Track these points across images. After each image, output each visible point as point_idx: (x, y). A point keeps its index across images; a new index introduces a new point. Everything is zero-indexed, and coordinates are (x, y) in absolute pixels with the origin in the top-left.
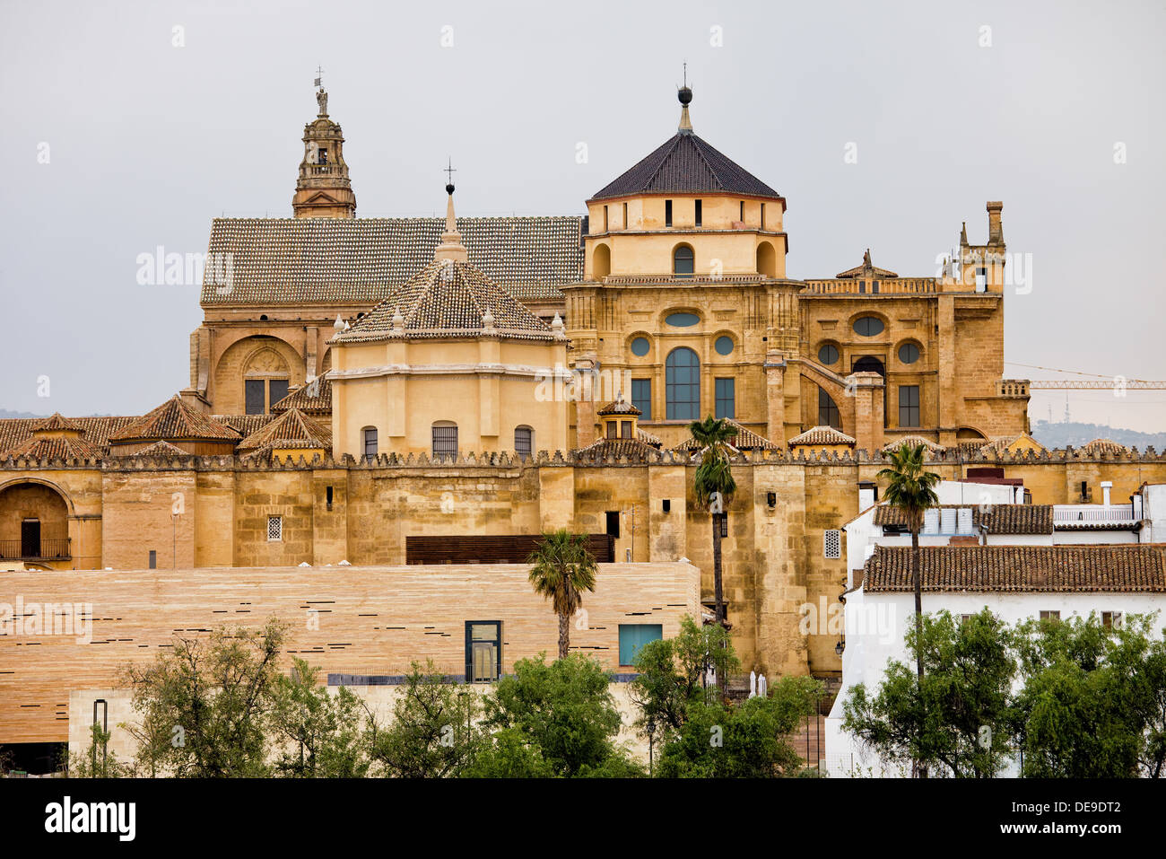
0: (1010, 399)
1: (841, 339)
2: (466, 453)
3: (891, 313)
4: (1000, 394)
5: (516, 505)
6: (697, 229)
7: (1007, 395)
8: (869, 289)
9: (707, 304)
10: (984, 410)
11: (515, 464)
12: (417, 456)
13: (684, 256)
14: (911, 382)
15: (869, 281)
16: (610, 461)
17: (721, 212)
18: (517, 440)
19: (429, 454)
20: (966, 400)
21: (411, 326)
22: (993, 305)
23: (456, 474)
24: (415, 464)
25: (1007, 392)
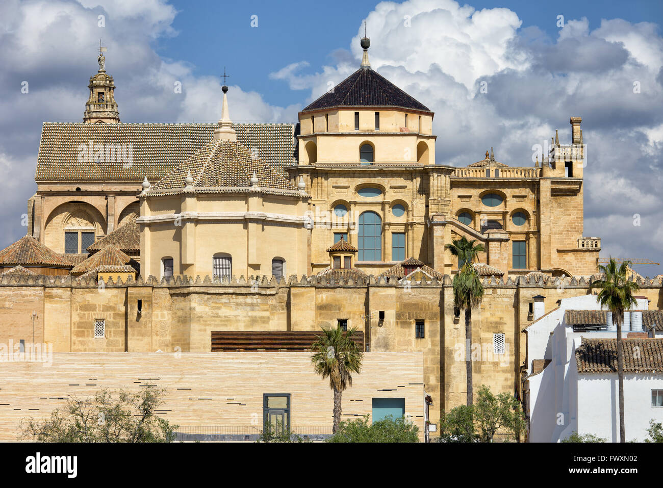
0: (588, 251)
1: (473, 209)
2: (238, 277)
3: (508, 192)
4: (581, 247)
5: (272, 314)
6: (376, 131)
7: (585, 247)
8: (493, 175)
9: (386, 182)
10: (570, 257)
11: (272, 285)
12: (202, 279)
13: (367, 151)
14: (522, 238)
15: (493, 169)
16: (341, 283)
17: (392, 120)
18: (274, 269)
19: (211, 277)
20: (558, 251)
21: (198, 185)
22: (577, 187)
23: (231, 290)
24: (202, 283)
25: (585, 245)
